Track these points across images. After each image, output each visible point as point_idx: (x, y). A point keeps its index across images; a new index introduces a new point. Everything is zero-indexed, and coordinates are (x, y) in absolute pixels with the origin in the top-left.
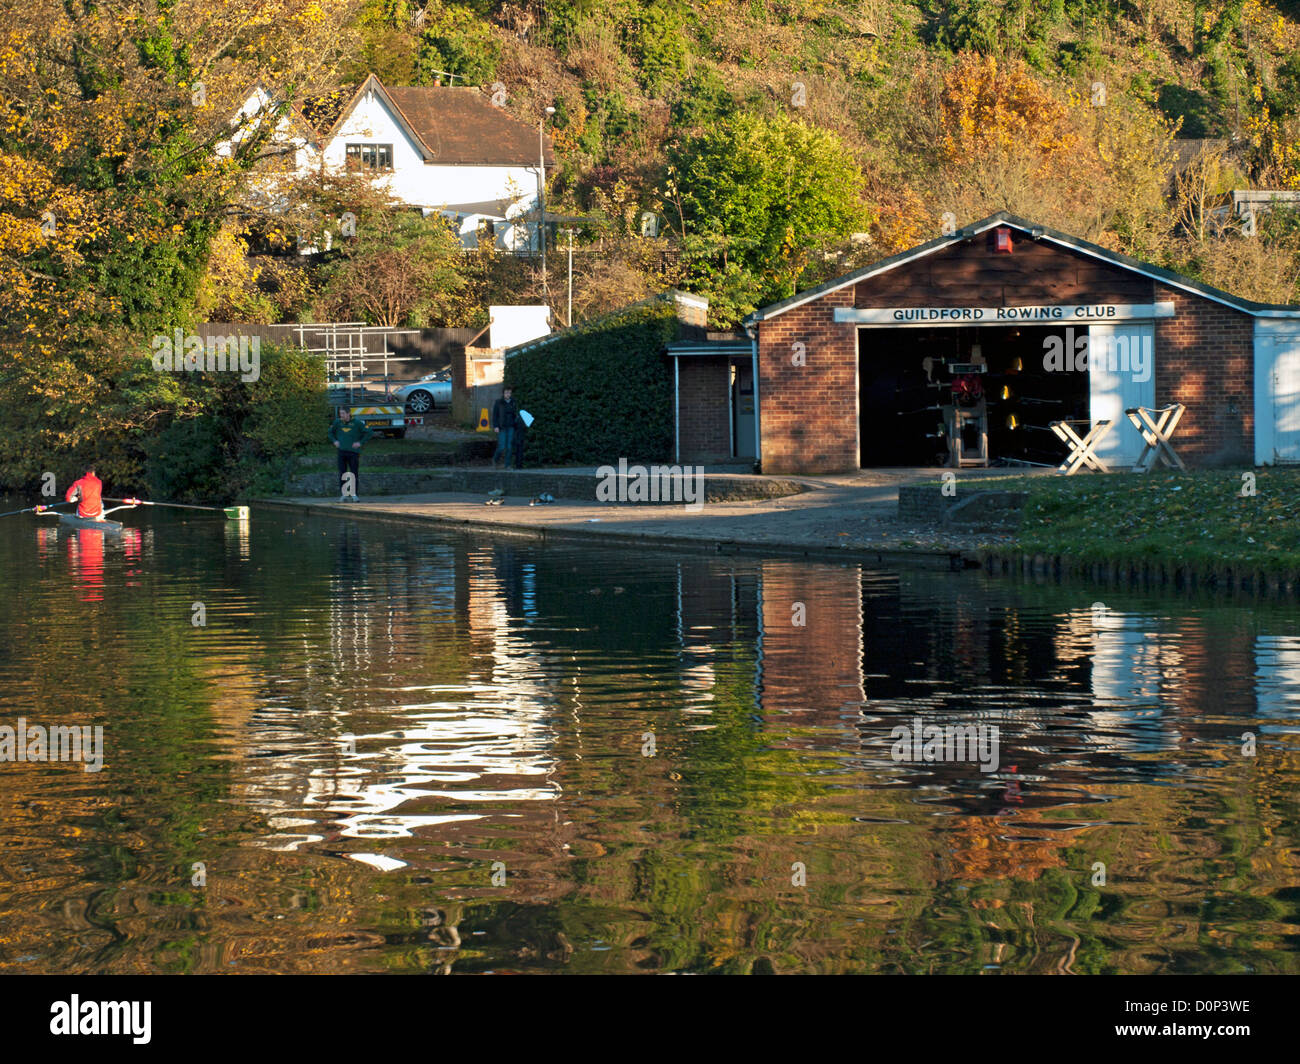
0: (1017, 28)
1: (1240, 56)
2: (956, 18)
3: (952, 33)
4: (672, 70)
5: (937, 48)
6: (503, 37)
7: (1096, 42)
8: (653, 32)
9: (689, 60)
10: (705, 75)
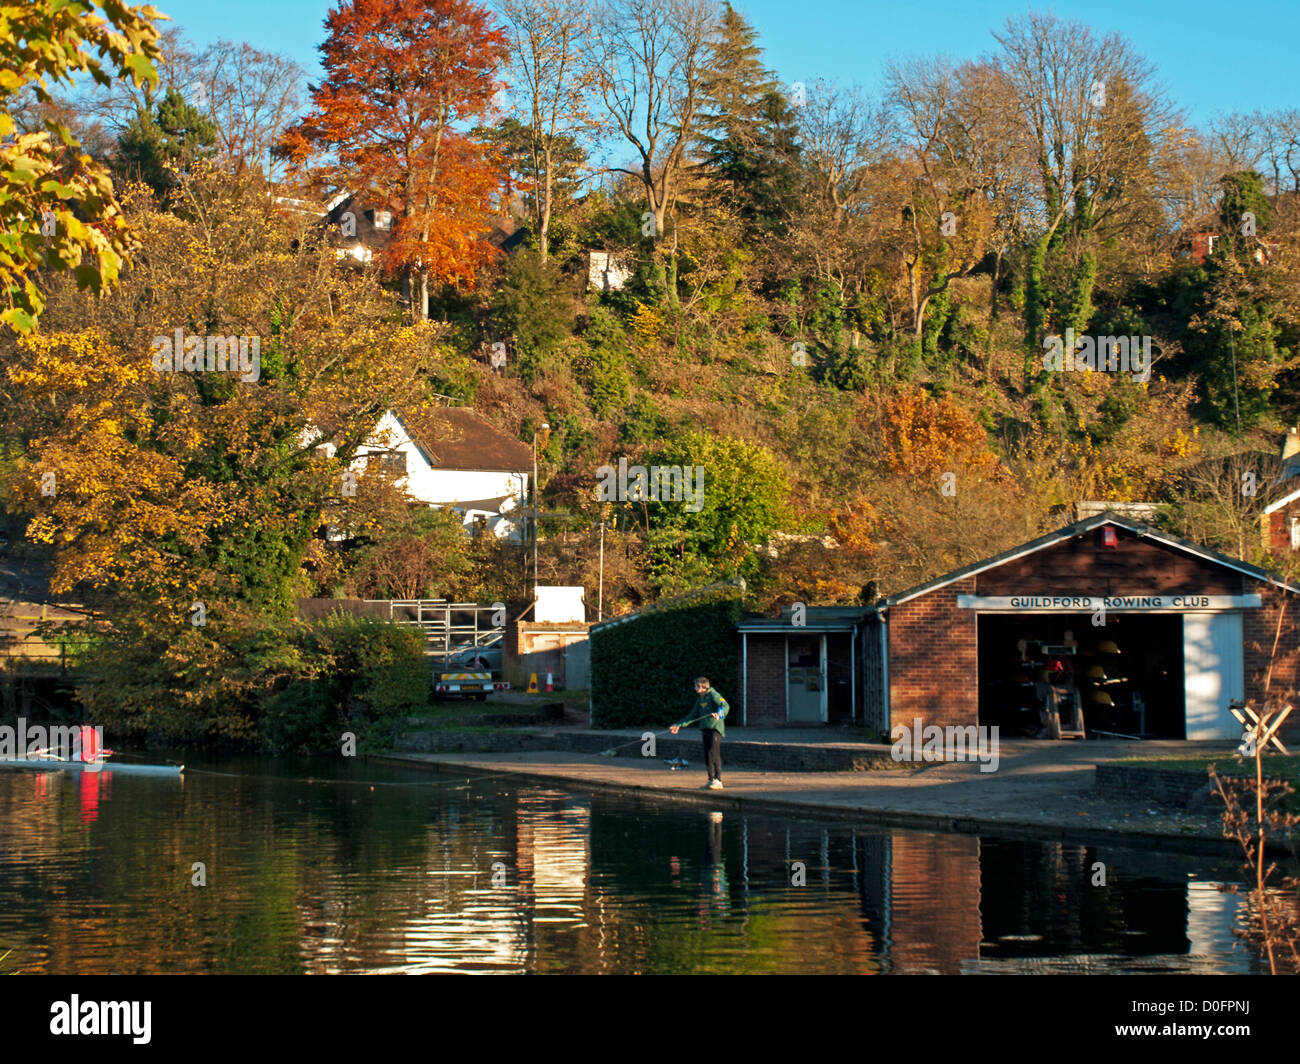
0: (889, 369)
1: (1059, 396)
2: (840, 362)
3: (837, 374)
4: (617, 398)
5: (825, 385)
6: (481, 370)
7: (949, 383)
8: (602, 368)
9: (631, 390)
10: (644, 402)
